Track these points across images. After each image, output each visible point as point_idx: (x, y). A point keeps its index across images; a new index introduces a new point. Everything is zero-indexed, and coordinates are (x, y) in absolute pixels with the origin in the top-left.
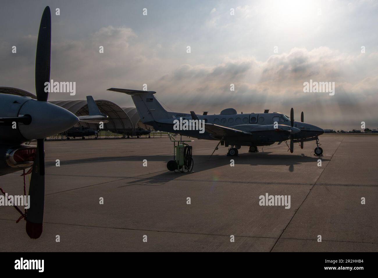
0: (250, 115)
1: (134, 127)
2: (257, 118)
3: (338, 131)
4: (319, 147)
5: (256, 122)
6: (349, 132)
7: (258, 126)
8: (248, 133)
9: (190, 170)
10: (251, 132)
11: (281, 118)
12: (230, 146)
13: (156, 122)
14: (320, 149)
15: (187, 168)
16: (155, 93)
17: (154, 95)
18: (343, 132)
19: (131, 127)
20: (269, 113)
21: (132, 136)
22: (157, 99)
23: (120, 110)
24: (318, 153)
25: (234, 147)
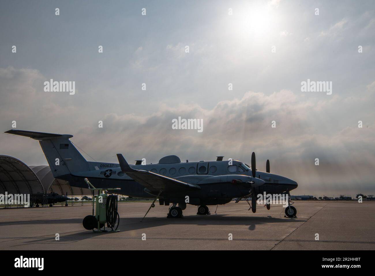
0: (198, 164)
1: (46, 192)
2: (207, 168)
3: (320, 198)
4: (292, 205)
5: (206, 172)
6: (336, 198)
7: (208, 177)
8: (195, 187)
9: (114, 229)
10: (199, 185)
11: (239, 166)
12: (171, 205)
13: (72, 175)
14: (293, 208)
15: (111, 226)
16: (71, 136)
17: (70, 139)
18: (326, 199)
19: (41, 192)
20: (223, 161)
21: (42, 205)
22: (74, 145)
23: (28, 169)
24: (290, 214)
25: (177, 205)
